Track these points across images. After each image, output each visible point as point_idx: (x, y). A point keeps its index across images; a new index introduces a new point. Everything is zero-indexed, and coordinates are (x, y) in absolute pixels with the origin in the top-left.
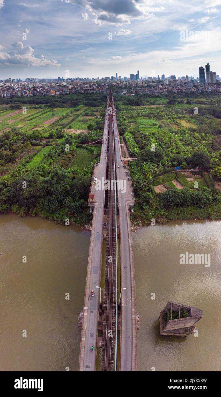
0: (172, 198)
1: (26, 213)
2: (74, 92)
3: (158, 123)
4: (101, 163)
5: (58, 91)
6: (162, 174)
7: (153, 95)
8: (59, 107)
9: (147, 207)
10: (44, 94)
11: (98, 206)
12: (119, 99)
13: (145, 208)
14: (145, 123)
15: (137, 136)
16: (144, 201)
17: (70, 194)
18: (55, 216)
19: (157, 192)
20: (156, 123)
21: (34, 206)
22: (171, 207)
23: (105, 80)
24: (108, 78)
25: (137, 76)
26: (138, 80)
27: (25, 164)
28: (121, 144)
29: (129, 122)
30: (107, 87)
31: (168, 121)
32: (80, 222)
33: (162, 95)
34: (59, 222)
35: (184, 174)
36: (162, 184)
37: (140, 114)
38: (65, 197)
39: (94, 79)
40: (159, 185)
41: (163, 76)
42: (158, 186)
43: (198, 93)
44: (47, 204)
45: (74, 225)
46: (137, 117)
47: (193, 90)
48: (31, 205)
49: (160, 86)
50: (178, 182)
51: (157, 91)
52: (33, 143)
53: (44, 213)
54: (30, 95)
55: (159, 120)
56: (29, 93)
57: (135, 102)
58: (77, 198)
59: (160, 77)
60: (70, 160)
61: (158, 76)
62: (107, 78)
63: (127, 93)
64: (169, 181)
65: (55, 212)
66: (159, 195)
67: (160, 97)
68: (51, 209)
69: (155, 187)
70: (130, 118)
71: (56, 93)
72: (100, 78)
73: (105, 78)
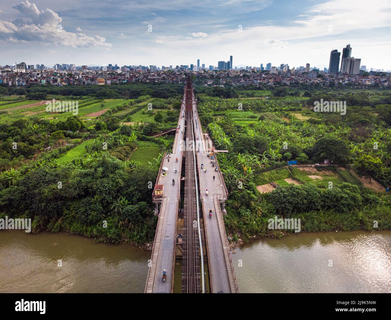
0: (288, 198)
1: (42, 227)
2: (134, 81)
3: (258, 115)
4: (173, 152)
5: (110, 79)
6: (268, 170)
7: (251, 86)
8: (112, 98)
9: (247, 213)
10: (87, 84)
11: (168, 202)
12: (201, 91)
13: (245, 215)
14: (239, 116)
15: (228, 127)
16: (242, 204)
17: (125, 193)
18: (95, 230)
19: (262, 193)
20: (256, 115)
21: (60, 214)
22: (287, 213)
23: (181, 69)
24: (186, 66)
25: (229, 64)
26: (231, 69)
27: (51, 158)
28: (204, 134)
29: (215, 115)
30: (184, 76)
31: (274, 113)
32: (138, 237)
33: (265, 87)
34: (101, 239)
35: (304, 170)
36: (269, 183)
37: (232, 106)
38: (115, 198)
39: (165, 68)
40: (263, 184)
41: (269, 65)
42: (263, 186)
43: (324, 85)
44: (83, 209)
45: (127, 243)
46: (227, 110)
47: (316, 81)
48: (54, 212)
49: (263, 76)
50: (295, 180)
51: (259, 81)
52: (67, 134)
53: (76, 226)
54: (63, 83)
55: (260, 112)
56: (61, 82)
57: (225, 93)
58: (134, 199)
59: (263, 67)
60: (127, 153)
61: (262, 65)
62: (184, 66)
63: (213, 84)
64: (280, 179)
65: (96, 223)
66: (266, 197)
67: (262, 90)
68: (90, 217)
69: (259, 186)
70: (217, 110)
71: (106, 82)
72: (174, 67)
73: (182, 66)
